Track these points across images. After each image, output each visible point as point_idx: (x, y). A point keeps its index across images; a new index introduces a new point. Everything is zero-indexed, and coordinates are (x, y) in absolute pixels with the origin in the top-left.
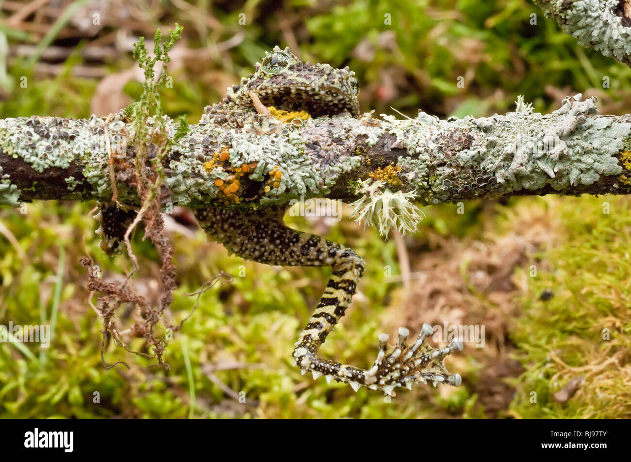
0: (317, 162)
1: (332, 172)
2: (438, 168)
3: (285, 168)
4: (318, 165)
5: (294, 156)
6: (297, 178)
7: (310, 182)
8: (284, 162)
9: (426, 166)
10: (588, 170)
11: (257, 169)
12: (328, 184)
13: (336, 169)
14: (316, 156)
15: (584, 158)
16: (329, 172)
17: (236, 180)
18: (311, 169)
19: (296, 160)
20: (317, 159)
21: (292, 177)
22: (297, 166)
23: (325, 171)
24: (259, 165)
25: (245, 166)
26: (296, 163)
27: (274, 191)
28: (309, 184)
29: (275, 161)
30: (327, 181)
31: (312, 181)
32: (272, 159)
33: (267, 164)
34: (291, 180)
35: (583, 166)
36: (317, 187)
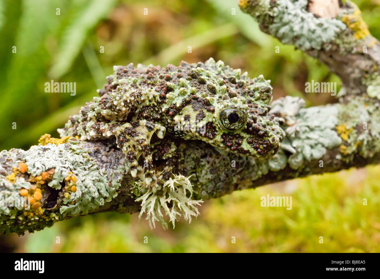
0: (102, 167)
1: (116, 175)
2: (201, 160)
3: (77, 175)
4: (104, 169)
5: (83, 163)
6: (89, 182)
7: (100, 186)
8: (75, 169)
9: (192, 159)
10: (316, 144)
11: (55, 175)
12: (115, 186)
13: (118, 171)
14: (100, 162)
15: (311, 135)
16: (113, 176)
17: (37, 189)
18: (99, 173)
19: (84, 166)
20: (101, 164)
21: (84, 182)
22: (87, 172)
23: (111, 174)
24: (56, 171)
25: (44, 173)
26: (85, 170)
27: (72, 197)
28: (99, 188)
29: (67, 168)
30: (114, 183)
31: (101, 184)
32: (64, 167)
33: (62, 171)
34: (84, 185)
35: (312, 142)
36: (107, 190)
